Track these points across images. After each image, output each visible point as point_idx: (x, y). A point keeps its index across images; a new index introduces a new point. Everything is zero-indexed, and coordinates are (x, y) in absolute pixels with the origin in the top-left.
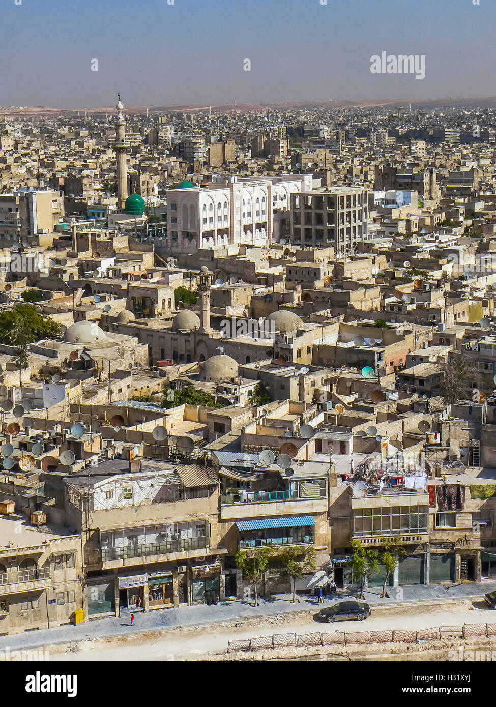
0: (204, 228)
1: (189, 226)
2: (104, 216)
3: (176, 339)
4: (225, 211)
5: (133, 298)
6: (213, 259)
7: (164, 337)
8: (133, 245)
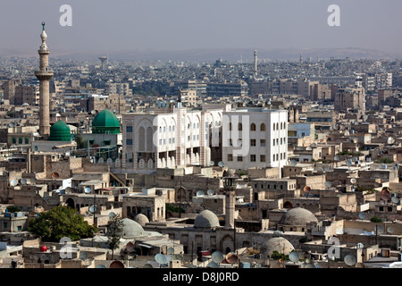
0: (161, 149)
1: (146, 147)
2: (27, 142)
3: (201, 236)
4: (174, 135)
5: (129, 208)
6: (173, 177)
7: (187, 235)
8: (87, 167)
